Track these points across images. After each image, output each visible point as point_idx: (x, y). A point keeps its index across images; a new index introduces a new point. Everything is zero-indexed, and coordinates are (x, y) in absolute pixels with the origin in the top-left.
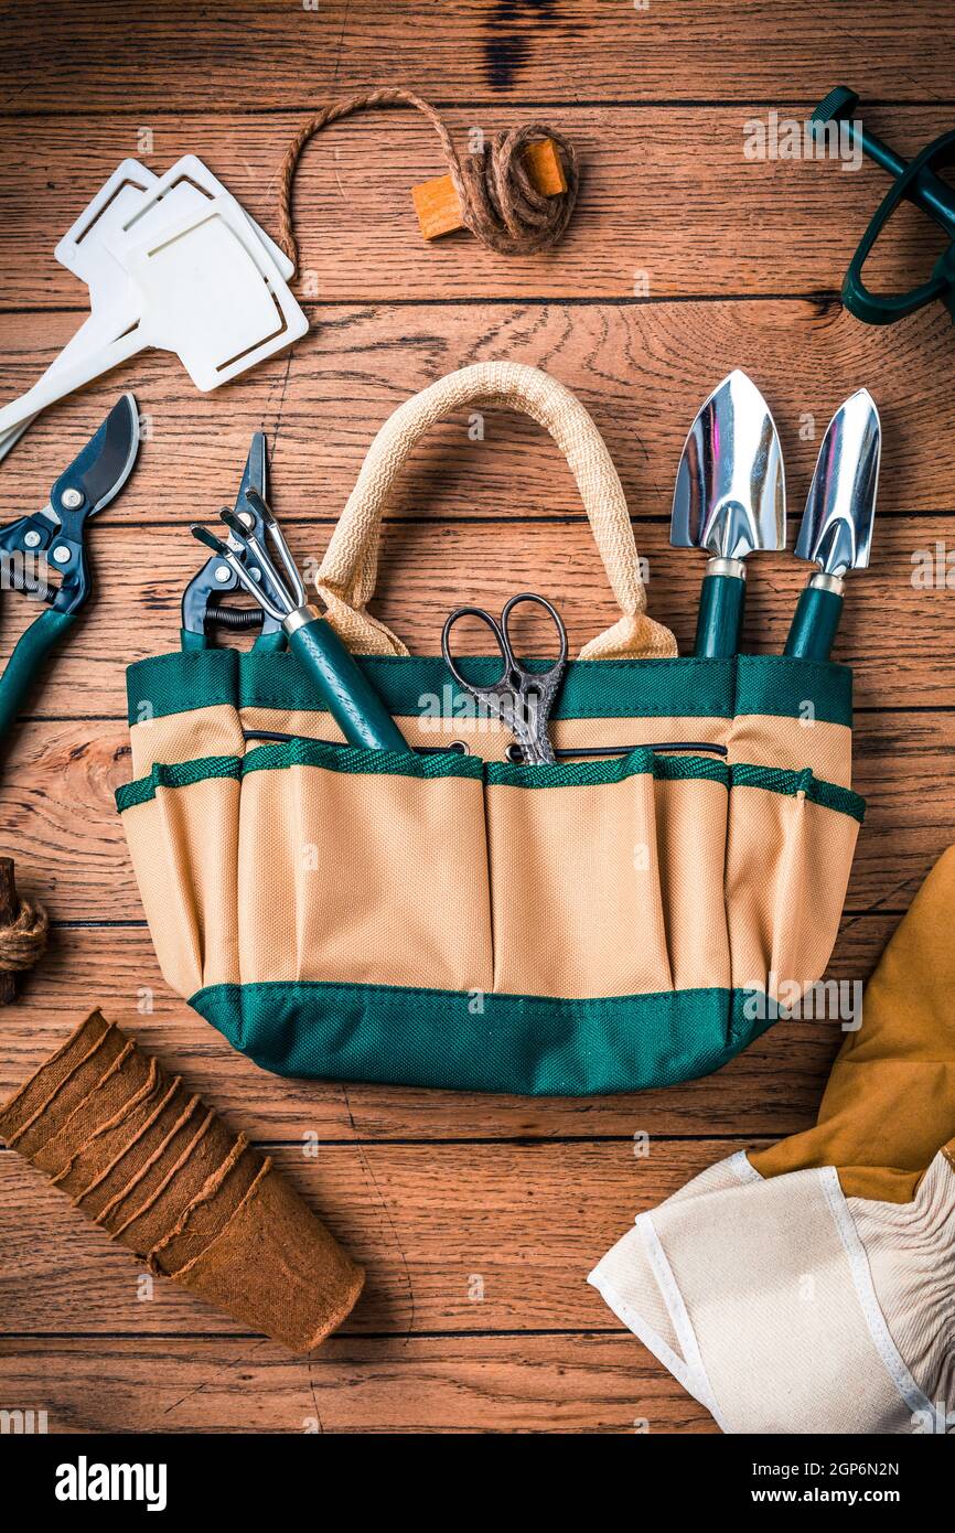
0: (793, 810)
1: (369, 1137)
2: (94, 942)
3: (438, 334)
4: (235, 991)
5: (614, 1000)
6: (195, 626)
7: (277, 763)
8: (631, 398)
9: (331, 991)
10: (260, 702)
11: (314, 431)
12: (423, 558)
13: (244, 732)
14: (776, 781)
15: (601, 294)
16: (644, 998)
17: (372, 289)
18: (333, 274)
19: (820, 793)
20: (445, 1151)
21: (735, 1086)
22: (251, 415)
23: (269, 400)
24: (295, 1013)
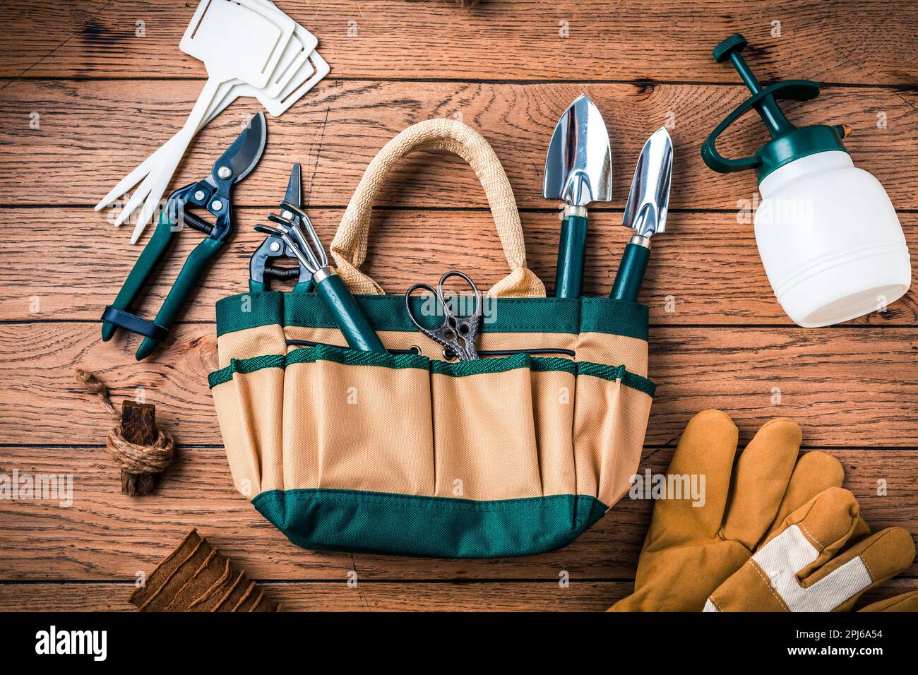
0: (613, 390)
1: (365, 578)
2: (201, 457)
3: (416, 99)
4: (281, 494)
5: (507, 502)
6: (258, 277)
7: (308, 359)
8: (529, 139)
9: (338, 495)
10: (296, 322)
11: (341, 154)
12: (405, 230)
13: (286, 340)
14: (604, 373)
15: (512, 77)
16: (525, 500)
17: (377, 71)
18: (355, 62)
19: (629, 380)
20: (411, 587)
21: (584, 549)
22: (304, 144)
23: (315, 135)
24: (317, 507)
